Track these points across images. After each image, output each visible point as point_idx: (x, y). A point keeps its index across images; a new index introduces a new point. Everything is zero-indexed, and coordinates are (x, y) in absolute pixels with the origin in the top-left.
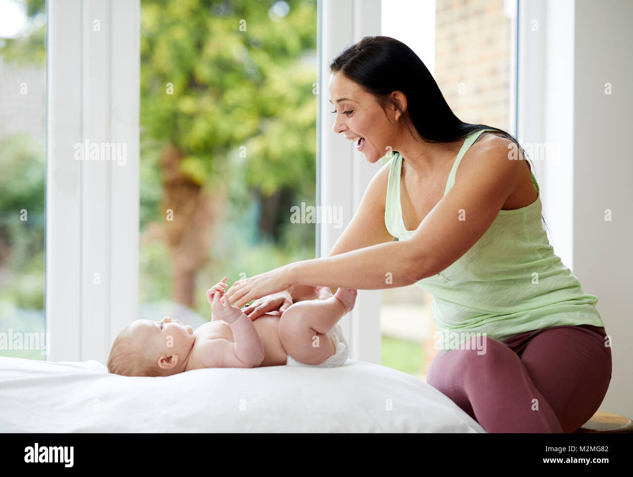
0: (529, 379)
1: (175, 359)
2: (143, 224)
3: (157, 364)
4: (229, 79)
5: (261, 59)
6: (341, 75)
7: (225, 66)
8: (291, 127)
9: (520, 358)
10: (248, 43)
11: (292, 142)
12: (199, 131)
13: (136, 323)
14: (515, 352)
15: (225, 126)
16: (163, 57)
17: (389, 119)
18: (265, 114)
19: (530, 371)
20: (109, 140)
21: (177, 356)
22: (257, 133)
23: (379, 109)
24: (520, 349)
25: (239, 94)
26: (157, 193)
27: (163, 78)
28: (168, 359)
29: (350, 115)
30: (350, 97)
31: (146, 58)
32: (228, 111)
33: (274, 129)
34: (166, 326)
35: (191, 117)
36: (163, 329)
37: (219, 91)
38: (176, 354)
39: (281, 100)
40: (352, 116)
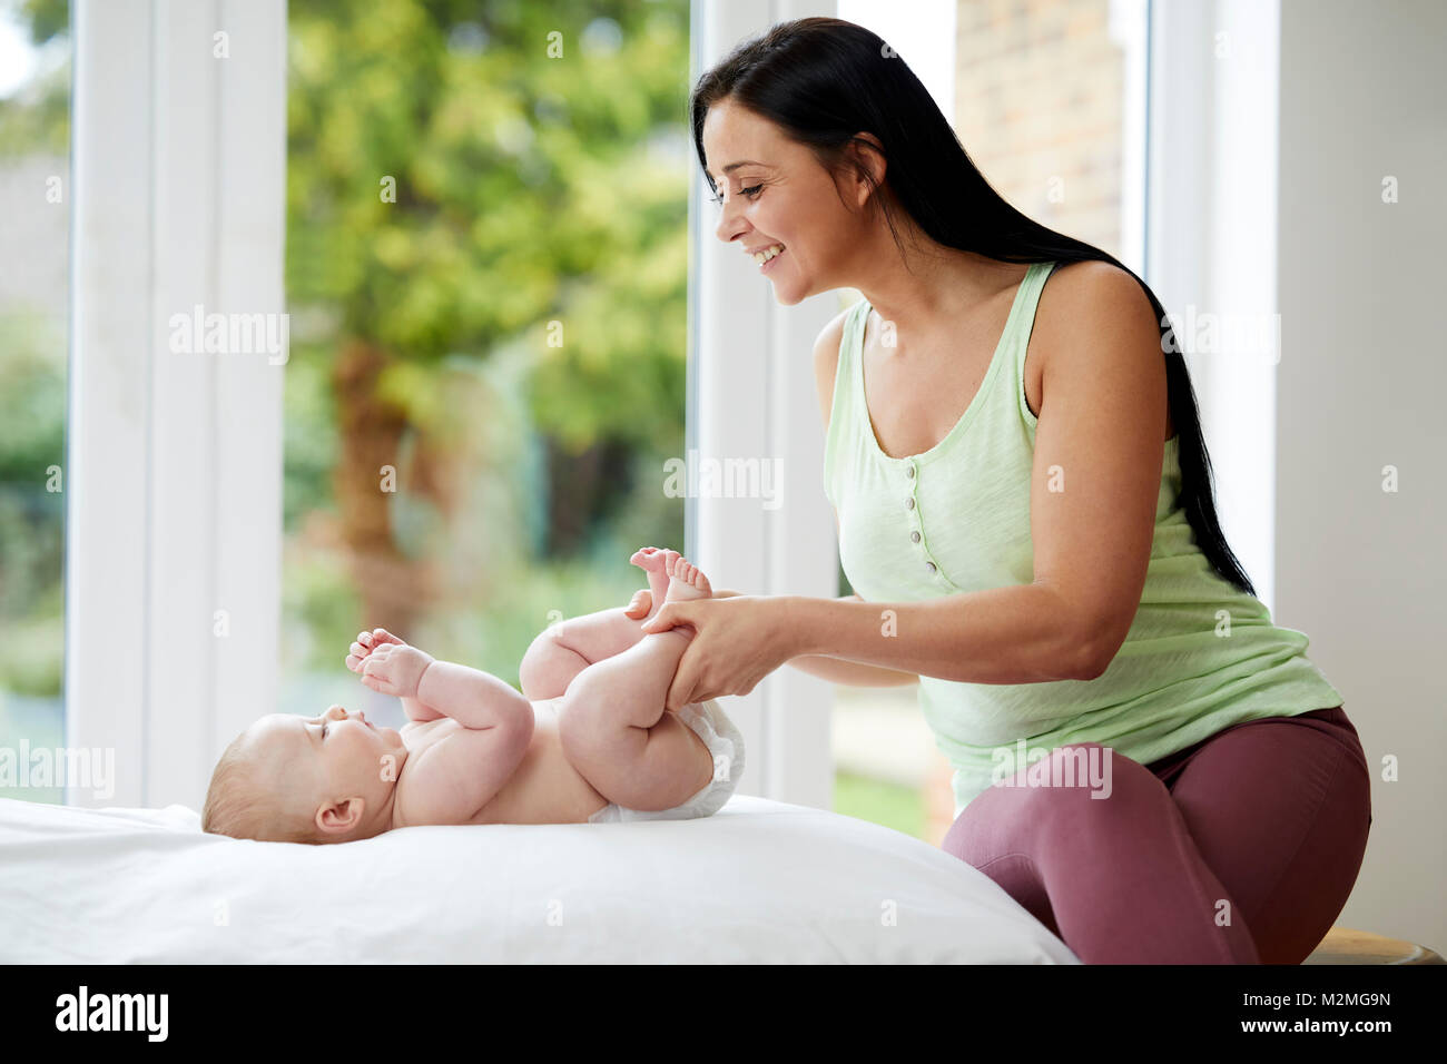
0: (1189, 839)
1: (356, 807)
2: (291, 519)
3: (314, 822)
4: (488, 188)
5: (558, 144)
6: (732, 105)
7: (478, 160)
8: (626, 298)
9: (1171, 793)
10: (531, 110)
11: (630, 333)
12: (420, 306)
13: (263, 724)
14: (1160, 777)
15: (478, 294)
16: (344, 140)
17: (844, 204)
18: (570, 268)
19: (1190, 821)
20: (213, 307)
21: (360, 800)
22: (552, 311)
23: (824, 179)
24: (1172, 773)
25: (507, 222)
26: (326, 448)
27: (339, 188)
28: (341, 809)
29: (756, 195)
30: (755, 157)
31: (301, 142)
32: (487, 260)
33: (589, 304)
34: (334, 727)
35: (402, 277)
36: (327, 738)
37: (464, 215)
38: (359, 797)
39: (600, 239)
40: (758, 198)
